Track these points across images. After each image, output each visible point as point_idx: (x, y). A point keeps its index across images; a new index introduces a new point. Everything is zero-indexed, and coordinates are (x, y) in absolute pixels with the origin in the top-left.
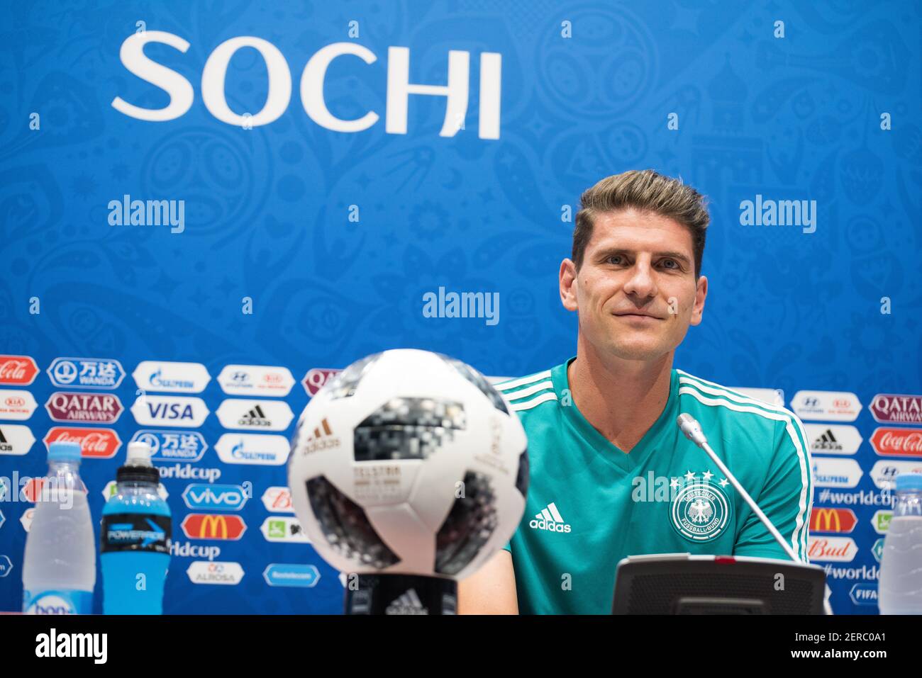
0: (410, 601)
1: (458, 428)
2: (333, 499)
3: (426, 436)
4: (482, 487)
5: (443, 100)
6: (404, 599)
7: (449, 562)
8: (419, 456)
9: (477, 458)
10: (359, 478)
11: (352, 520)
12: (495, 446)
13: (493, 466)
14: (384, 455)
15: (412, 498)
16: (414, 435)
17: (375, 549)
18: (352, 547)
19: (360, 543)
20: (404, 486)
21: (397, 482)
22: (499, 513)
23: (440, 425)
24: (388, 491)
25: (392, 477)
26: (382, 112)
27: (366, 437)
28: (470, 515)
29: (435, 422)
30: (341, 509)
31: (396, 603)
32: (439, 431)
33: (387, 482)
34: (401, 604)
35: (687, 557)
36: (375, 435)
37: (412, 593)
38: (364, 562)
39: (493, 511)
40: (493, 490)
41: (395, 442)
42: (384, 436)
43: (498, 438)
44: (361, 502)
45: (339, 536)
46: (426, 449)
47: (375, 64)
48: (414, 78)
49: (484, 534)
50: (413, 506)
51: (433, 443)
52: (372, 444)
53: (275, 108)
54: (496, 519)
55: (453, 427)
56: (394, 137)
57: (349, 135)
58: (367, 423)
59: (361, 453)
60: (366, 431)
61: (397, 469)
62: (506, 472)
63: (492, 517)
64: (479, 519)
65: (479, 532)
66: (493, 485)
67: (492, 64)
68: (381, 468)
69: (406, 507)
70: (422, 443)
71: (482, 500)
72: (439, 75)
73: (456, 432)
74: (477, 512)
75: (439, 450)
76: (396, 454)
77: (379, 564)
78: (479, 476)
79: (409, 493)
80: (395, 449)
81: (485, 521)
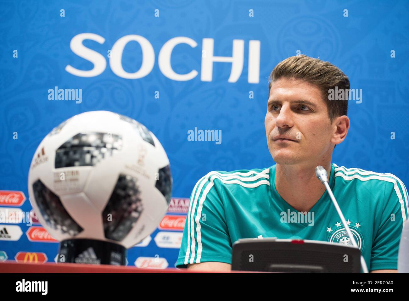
0: (89, 254)
1: (116, 149)
2: (44, 193)
3: (96, 153)
4: (130, 185)
5: (230, 65)
6: (86, 254)
7: (114, 231)
8: (91, 164)
9: (127, 167)
10: (57, 179)
11: (54, 205)
12: (139, 161)
13: (139, 172)
14: (70, 164)
15: (86, 189)
16: (88, 152)
17: (68, 222)
18: (56, 222)
19: (59, 219)
20: (81, 182)
21: (76, 180)
22: (144, 202)
23: (105, 147)
24: (72, 185)
25: (75, 177)
26: (199, 70)
27: (61, 155)
28: (123, 201)
29: (102, 145)
30: (48, 198)
31: (81, 256)
32: (104, 150)
33: (72, 180)
34: (84, 256)
35: (274, 240)
36: (66, 153)
37: (91, 250)
38: (64, 232)
39: (139, 200)
40: (138, 187)
41: (77, 156)
42: (71, 153)
43: (143, 157)
44: (58, 193)
45: (49, 216)
46: (95, 160)
47: (196, 48)
48: (216, 53)
49: (134, 214)
50: (87, 194)
51: (99, 157)
52: (64, 158)
53: (146, 69)
54: (141, 205)
55: (113, 148)
56: (205, 83)
57: (183, 83)
58: (63, 147)
59: (59, 164)
60: (62, 151)
61: (77, 172)
62: (148, 177)
63: (138, 204)
64: (130, 204)
65: (130, 213)
66: (138, 184)
67: (255, 46)
68: (68, 172)
69: (82, 195)
70: (92, 157)
71: (131, 192)
72: (229, 52)
73: (115, 151)
74: (128, 200)
75: (103, 161)
76: (77, 163)
77: (72, 232)
78: (128, 178)
79: (84, 186)
80: (77, 160)
81: (134, 206)
